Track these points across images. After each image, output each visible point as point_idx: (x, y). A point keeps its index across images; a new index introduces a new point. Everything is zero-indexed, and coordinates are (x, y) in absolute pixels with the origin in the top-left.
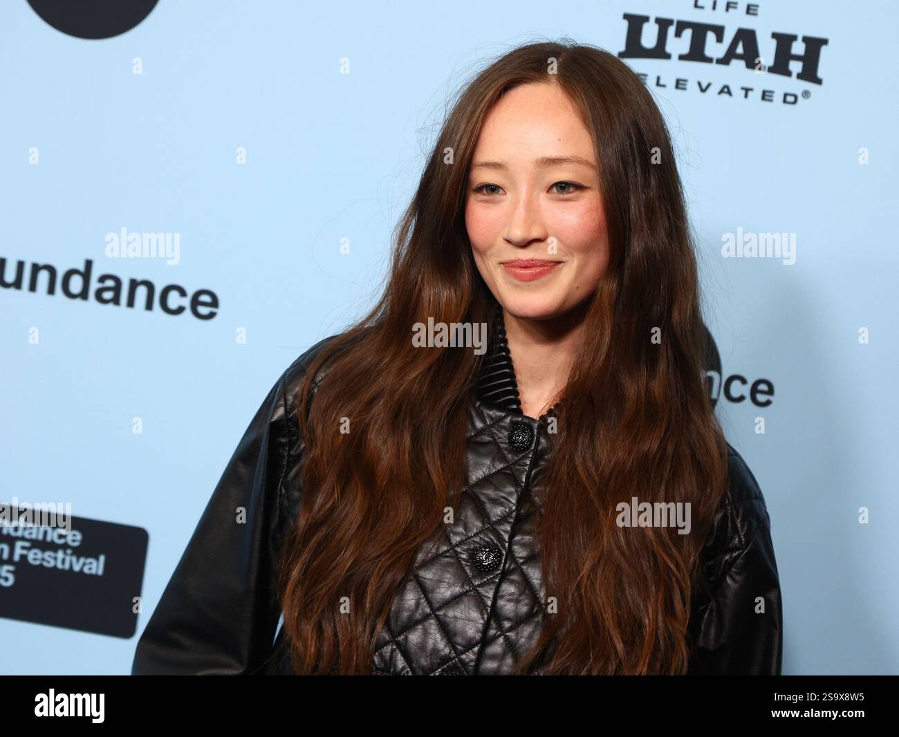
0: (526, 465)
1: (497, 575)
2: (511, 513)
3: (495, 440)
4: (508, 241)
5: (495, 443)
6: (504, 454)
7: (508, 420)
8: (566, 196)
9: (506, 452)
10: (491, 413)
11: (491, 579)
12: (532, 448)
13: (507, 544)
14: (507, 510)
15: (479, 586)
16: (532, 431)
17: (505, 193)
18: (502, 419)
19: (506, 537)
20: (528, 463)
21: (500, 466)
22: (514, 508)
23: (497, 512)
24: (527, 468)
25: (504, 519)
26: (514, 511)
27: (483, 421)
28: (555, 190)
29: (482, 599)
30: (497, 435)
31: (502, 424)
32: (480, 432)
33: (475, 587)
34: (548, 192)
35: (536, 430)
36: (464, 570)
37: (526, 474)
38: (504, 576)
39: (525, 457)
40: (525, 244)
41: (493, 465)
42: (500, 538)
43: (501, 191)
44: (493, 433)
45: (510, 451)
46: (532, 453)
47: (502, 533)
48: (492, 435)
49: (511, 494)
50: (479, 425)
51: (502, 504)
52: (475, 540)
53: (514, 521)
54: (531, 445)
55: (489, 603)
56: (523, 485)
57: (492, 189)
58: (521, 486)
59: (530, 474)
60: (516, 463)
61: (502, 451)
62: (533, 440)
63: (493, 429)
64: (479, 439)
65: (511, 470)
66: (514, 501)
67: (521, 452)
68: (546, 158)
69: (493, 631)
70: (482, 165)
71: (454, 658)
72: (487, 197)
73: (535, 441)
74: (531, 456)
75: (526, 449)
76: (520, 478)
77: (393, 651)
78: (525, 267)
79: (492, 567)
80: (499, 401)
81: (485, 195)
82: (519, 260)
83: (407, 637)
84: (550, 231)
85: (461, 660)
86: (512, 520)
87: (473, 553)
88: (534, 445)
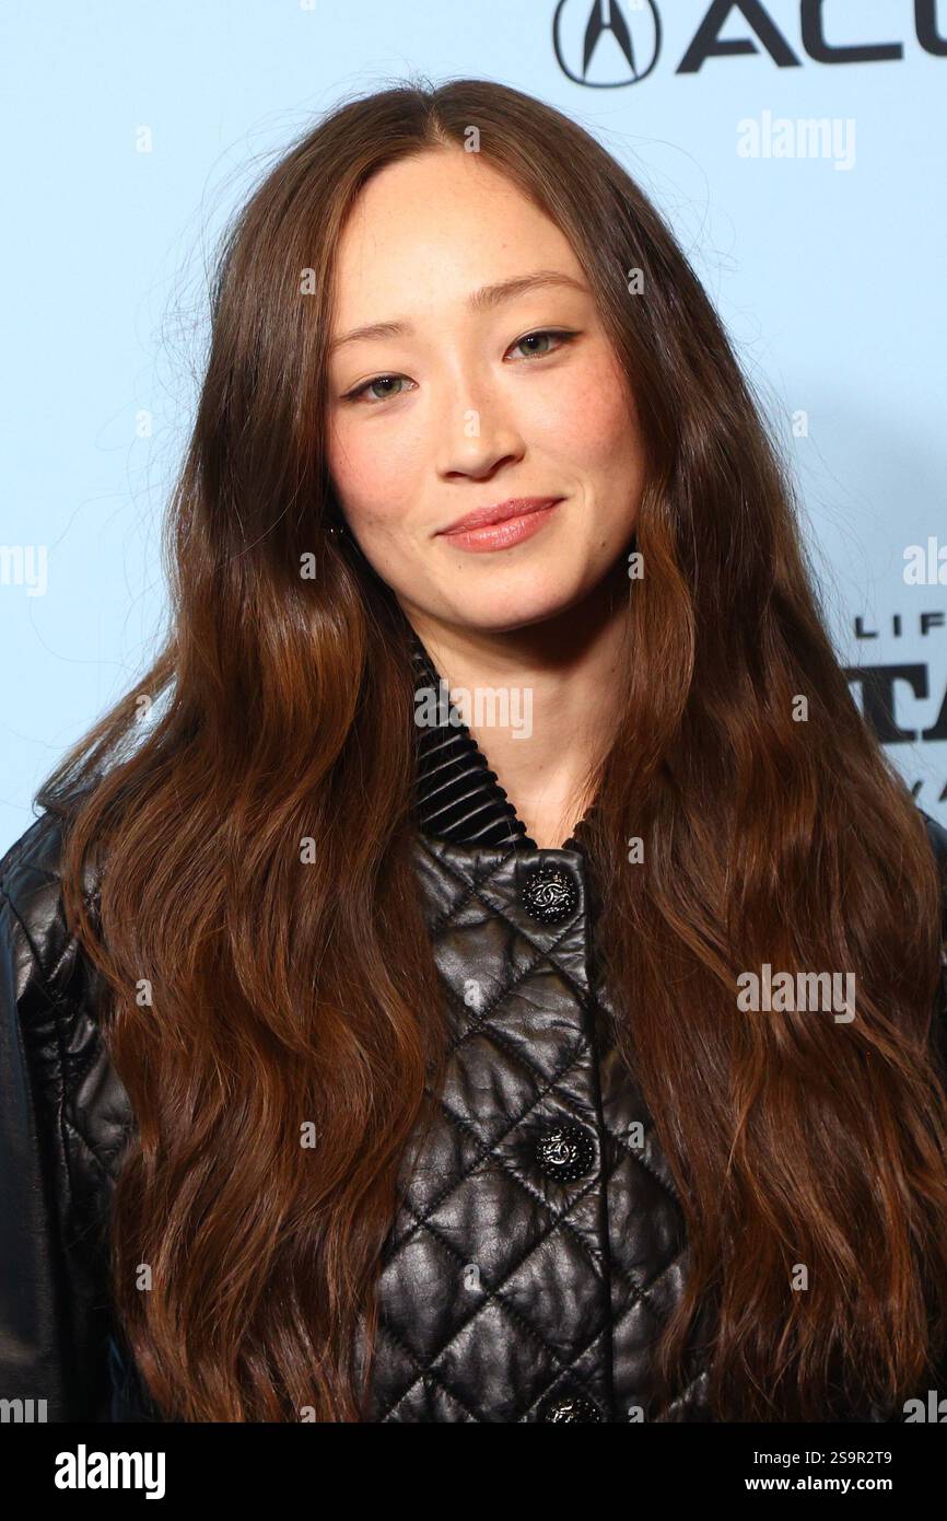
0: (581, 946)
1: (594, 1181)
2: (580, 1050)
3: (496, 912)
4: (451, 475)
6: (525, 936)
7: (510, 868)
8: (547, 359)
9: (529, 932)
11: (584, 1191)
12: (582, 912)
13: (594, 1115)
15: (565, 1213)
16: (572, 879)
17: (416, 385)
18: (495, 868)
19: (587, 1099)
20: (582, 942)
21: (525, 962)
22: (585, 1038)
24: (582, 952)
25: (571, 1065)
26: (587, 1045)
28: (517, 353)
29: (579, 1239)
30: (496, 901)
31: (501, 878)
33: (560, 1218)
34: (504, 360)
36: (527, 1191)
37: (584, 964)
38: (607, 1180)
39: (571, 933)
40: (488, 472)
42: (575, 1105)
43: (405, 384)
45: (536, 928)
46: (583, 919)
47: (577, 1094)
49: (568, 1012)
51: (557, 1038)
53: (593, 1063)
54: (577, 903)
55: (595, 1240)
56: (586, 987)
57: (388, 385)
58: (581, 991)
60: (557, 948)
61: (519, 932)
62: (579, 893)
63: (484, 892)
65: (552, 964)
66: (580, 1025)
67: (561, 923)
68: (490, 288)
69: (615, 1294)
70: (354, 337)
71: (560, 1372)
72: (381, 404)
73: (582, 897)
74: (582, 927)
75: (569, 916)
76: (577, 975)
77: (429, 1393)
78: (497, 522)
79: (581, 1167)
80: (479, 835)
81: (374, 402)
82: (480, 510)
83: (451, 1357)
84: (528, 439)
85: (575, 1372)
86: (586, 1065)
87: (529, 1152)
88: (583, 904)
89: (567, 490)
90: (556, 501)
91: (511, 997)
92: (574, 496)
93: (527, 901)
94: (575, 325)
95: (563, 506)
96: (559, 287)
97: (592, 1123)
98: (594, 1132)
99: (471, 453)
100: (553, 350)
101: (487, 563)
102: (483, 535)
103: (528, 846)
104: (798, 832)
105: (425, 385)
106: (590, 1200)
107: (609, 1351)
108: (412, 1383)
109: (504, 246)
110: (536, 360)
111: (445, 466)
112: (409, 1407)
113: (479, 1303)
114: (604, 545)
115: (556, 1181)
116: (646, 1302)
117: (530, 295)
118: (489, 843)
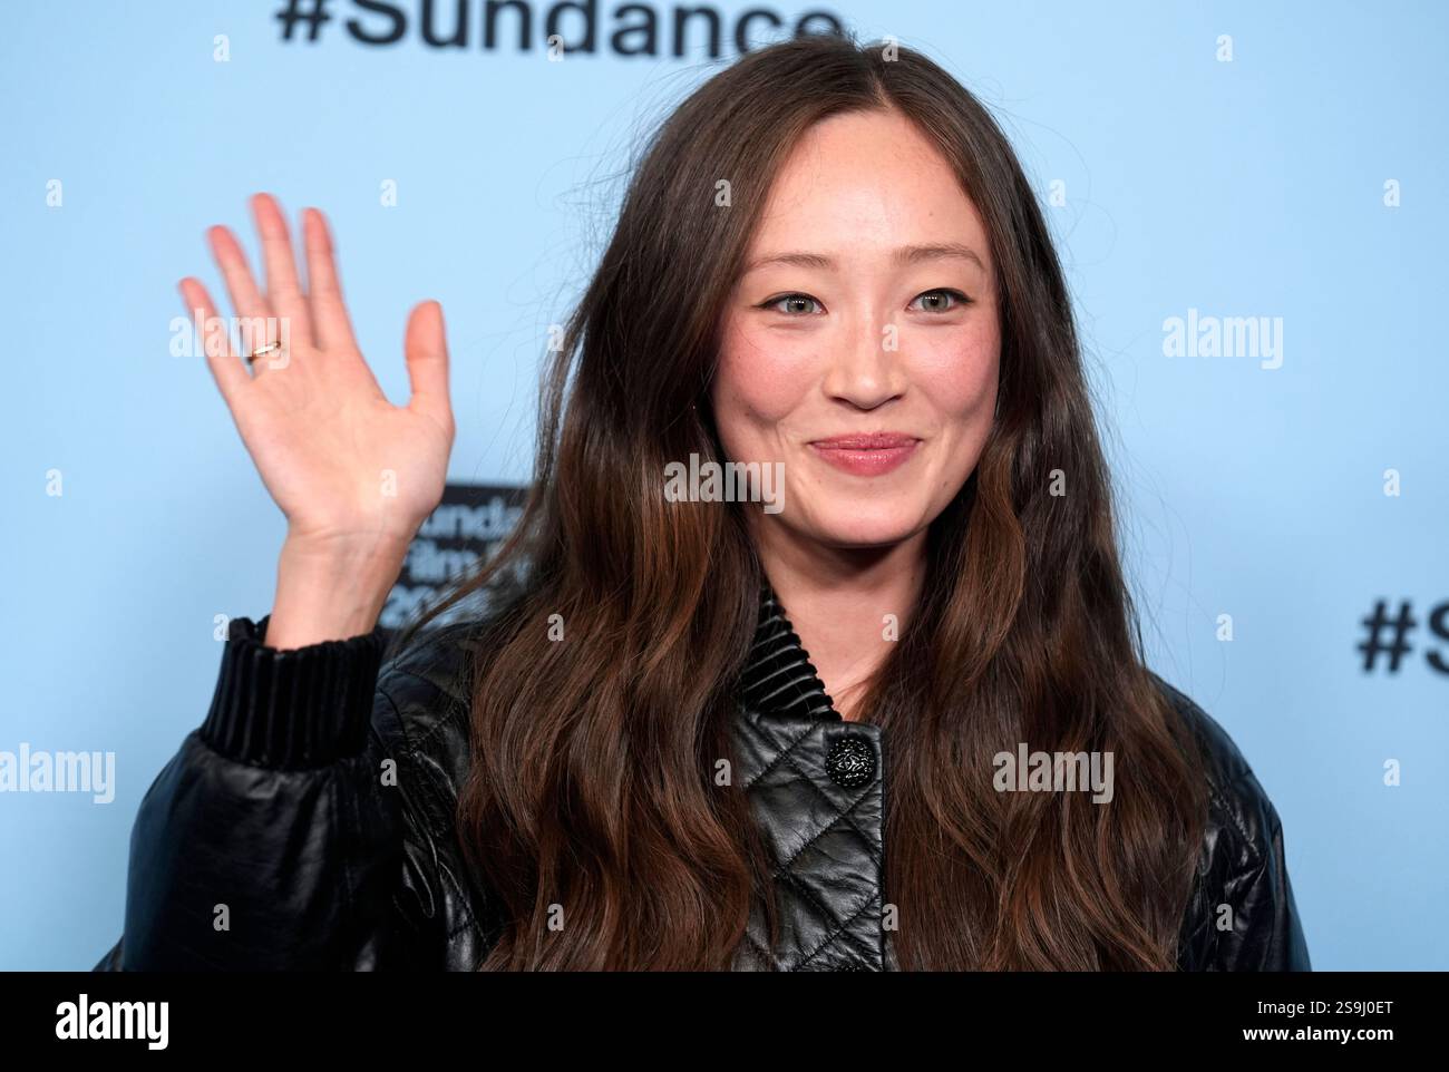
0: (878, 809)
2: (872, 901)
3: (803, 775)
4: (839, 399)
5: (805, 782)
6: (826, 798)
8: (943, 316)
9: (829, 794)
10: (785, 729)
12: (879, 778)
13: (879, 958)
14: (865, 898)
16: (871, 746)
17: (825, 312)
18: (804, 735)
19: (874, 944)
20: (880, 806)
21: (828, 821)
22: (876, 891)
23: (844, 905)
24: (878, 815)
25: (861, 914)
26: (877, 897)
27: (773, 746)
28: (919, 303)
30: (805, 766)
31: (809, 745)
32: (771, 769)
34: (907, 309)
35: (878, 744)
37: (879, 825)
39: (866, 798)
41: (815, 821)
42: (864, 948)
44: (798, 764)
45: (837, 791)
46: (880, 785)
47: (867, 939)
48: (794, 769)
49: (863, 867)
50: (769, 756)
51: (851, 889)
52: (820, 960)
54: (875, 771)
56: (880, 846)
58: (877, 850)
60: (852, 811)
61: (822, 793)
62: (877, 762)
64: (773, 780)
65: (849, 824)
66: (873, 880)
67: (859, 787)
68: (913, 248)
70: (783, 259)
73: (880, 765)
74: (880, 792)
75: (867, 783)
78: (868, 449)
80: (793, 704)
81: (784, 314)
86: (877, 913)
88: (880, 771)
90: (917, 440)
91: (812, 849)
93: (830, 767)
97: (875, 966)
100: (950, 309)
103: (834, 717)
105: (834, 316)
110: (934, 315)
118: (800, 714)
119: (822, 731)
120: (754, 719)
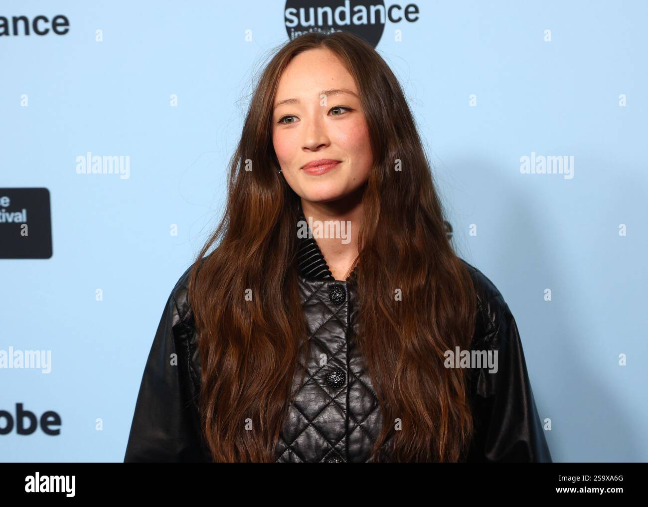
0: (346, 312)
1: (345, 388)
2: (344, 345)
3: (321, 301)
4: (305, 148)
5: (321, 303)
6: (329, 309)
8: (340, 116)
9: (330, 307)
10: (314, 284)
11: (342, 391)
12: (346, 301)
13: (346, 366)
14: (341, 344)
15: (335, 398)
16: (343, 289)
17: (299, 120)
18: (322, 286)
19: (345, 361)
20: (347, 310)
21: (328, 317)
22: (345, 342)
23: (334, 346)
24: (346, 314)
25: (340, 350)
26: (345, 344)
27: (310, 290)
28: (332, 114)
29: (340, 406)
30: (321, 297)
31: (323, 289)
32: (310, 298)
33: (333, 399)
34: (328, 115)
35: (346, 288)
36: (323, 390)
37: (346, 318)
38: (350, 387)
39: (343, 307)
41: (324, 318)
42: (341, 363)
44: (319, 296)
45: (333, 306)
46: (347, 303)
47: (342, 360)
48: (318, 298)
49: (340, 333)
50: (308, 293)
51: (336, 342)
52: (325, 368)
53: (347, 350)
54: (345, 298)
55: (345, 407)
56: (347, 325)
58: (346, 327)
59: (350, 318)
60: (338, 312)
61: (327, 307)
62: (345, 295)
63: (317, 294)
64: (310, 303)
65: (336, 318)
66: (344, 338)
67: (340, 304)
68: (326, 91)
69: (351, 424)
70: (282, 103)
71: (331, 449)
72: (287, 125)
73: (347, 296)
74: (347, 305)
75: (342, 302)
76: (344, 321)
77: (290, 454)
78: (317, 166)
79: (341, 384)
80: (317, 275)
81: (285, 124)
82: (313, 161)
83: (297, 443)
84: (331, 140)
85: (336, 449)
86: (345, 350)
87: (326, 378)
88: (347, 298)
89: (343, 159)
90: (339, 162)
91: (323, 328)
92: (345, 161)
93: (330, 297)
94: (353, 107)
95: (341, 164)
96: (349, 95)
97: (345, 369)
98: (346, 372)
99: (311, 142)
100: (343, 113)
101: (314, 179)
102: (313, 170)
103: (332, 279)
104: (421, 281)
105: (302, 120)
106: (344, 394)
107: (348, 443)
108: (285, 451)
109: (333, 79)
110: (337, 116)
111: (304, 145)
112: (283, 459)
113: (306, 426)
114: (354, 179)
115: (332, 388)
116: (362, 427)
117: (338, 95)
118: (320, 278)
119: (327, 284)
120: (304, 280)
